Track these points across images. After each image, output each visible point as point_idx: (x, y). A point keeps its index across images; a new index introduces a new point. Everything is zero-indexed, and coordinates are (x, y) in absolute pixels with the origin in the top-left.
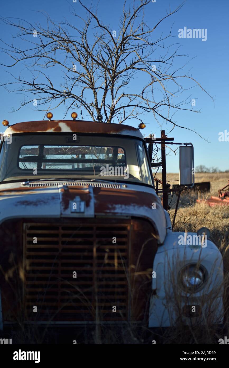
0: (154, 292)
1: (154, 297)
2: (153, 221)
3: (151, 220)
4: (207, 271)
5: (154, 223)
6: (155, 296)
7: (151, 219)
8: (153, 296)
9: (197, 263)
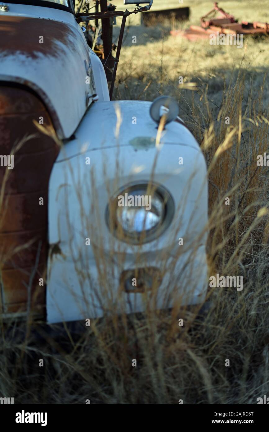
0: (57, 249)
1: (56, 257)
2: (41, 90)
3: (35, 88)
4: (171, 198)
5: (44, 94)
6: (59, 256)
7: (34, 84)
8: (54, 256)
9: (147, 181)
